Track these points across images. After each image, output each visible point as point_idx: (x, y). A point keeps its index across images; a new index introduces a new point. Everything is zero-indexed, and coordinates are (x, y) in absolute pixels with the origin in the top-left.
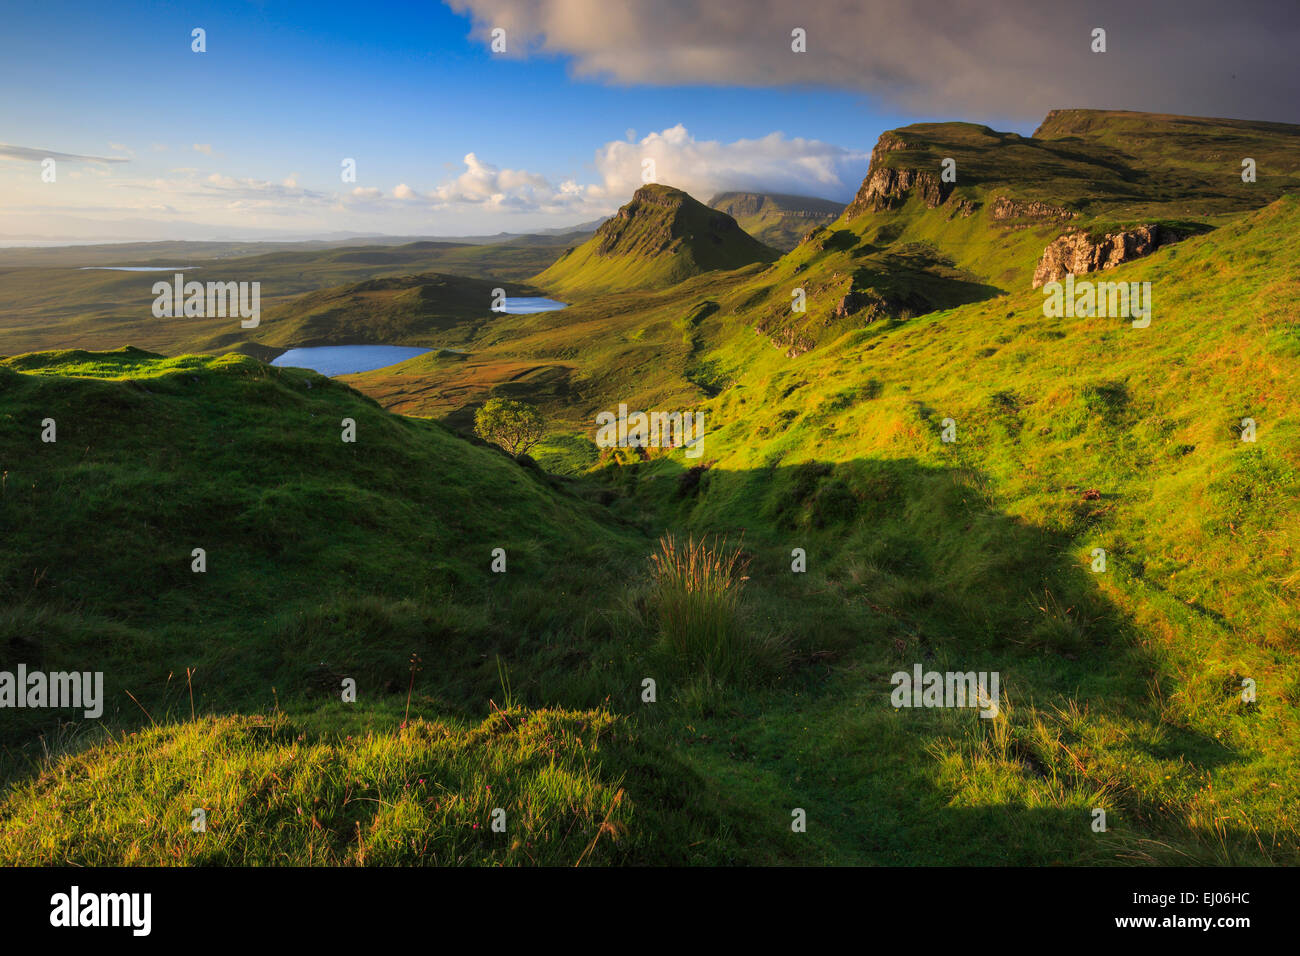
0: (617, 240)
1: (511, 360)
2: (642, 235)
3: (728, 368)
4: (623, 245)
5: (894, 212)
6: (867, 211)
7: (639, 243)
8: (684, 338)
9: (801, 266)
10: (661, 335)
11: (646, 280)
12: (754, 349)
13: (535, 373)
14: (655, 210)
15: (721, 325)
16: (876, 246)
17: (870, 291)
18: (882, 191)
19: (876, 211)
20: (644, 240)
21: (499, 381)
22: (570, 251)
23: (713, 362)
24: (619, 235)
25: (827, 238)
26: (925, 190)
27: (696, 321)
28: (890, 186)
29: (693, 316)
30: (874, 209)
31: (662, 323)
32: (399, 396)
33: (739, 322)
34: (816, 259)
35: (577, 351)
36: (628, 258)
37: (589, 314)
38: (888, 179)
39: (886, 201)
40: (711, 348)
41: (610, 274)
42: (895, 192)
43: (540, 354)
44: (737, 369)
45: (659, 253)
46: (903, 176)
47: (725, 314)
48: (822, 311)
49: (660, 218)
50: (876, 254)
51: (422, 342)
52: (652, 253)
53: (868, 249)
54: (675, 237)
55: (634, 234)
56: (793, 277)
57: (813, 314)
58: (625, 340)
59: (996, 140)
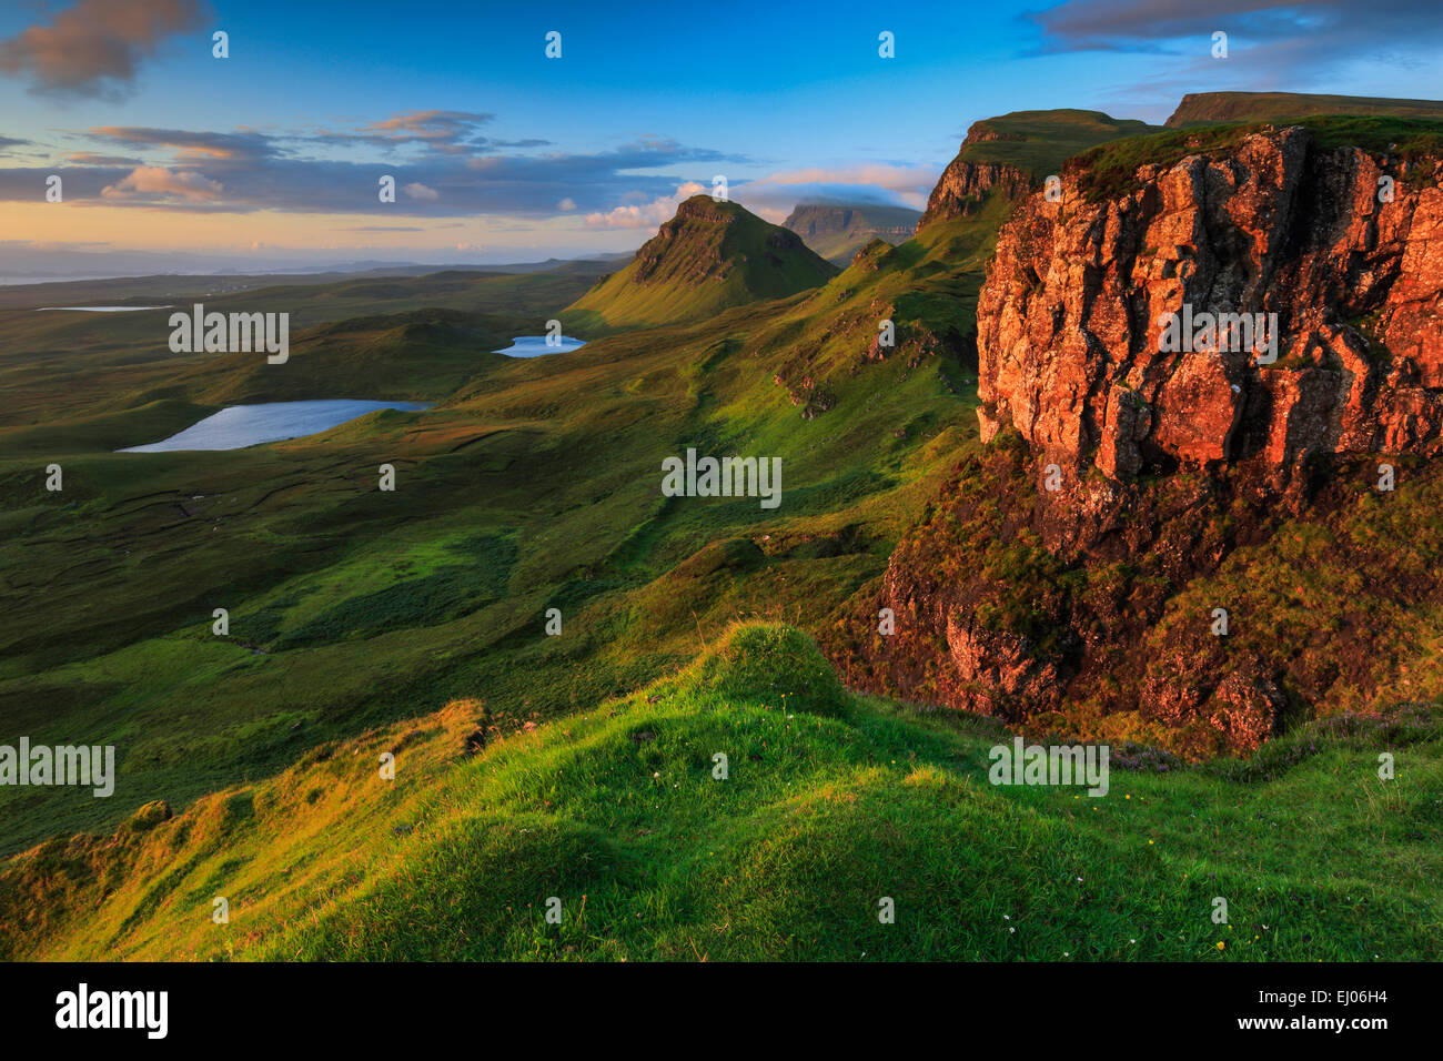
0: (657, 265)
1: (475, 420)
2: (685, 257)
3: (734, 433)
4: (663, 270)
5: (973, 218)
6: (939, 218)
7: (681, 267)
8: (689, 391)
9: (848, 291)
10: (662, 385)
11: (687, 312)
12: (769, 405)
13: (486, 441)
14: (701, 228)
15: (738, 371)
16: (947, 263)
17: (915, 324)
18: (957, 191)
19: (948, 219)
20: (687, 264)
21: (436, 453)
22: (605, 280)
23: (718, 424)
24: (659, 258)
25: (883, 254)
26: (1012, 190)
27: (707, 367)
28: (968, 186)
29: (706, 360)
30: (946, 216)
31: (667, 370)
32: (296, 476)
33: (760, 367)
34: (867, 282)
35: (557, 409)
36: (668, 286)
37: (593, 358)
38: (964, 176)
39: (961, 204)
40: (720, 404)
41: (645, 305)
42: (975, 194)
43: (511, 413)
44: (744, 434)
45: (704, 279)
46: (984, 171)
47: (746, 357)
48: (849, 354)
49: (706, 236)
50: (943, 272)
51: (396, 395)
52: (696, 279)
53: (935, 267)
54: (724, 257)
55: (677, 255)
56: (836, 306)
57: (839, 358)
58: (618, 393)
59: (1114, 129)
